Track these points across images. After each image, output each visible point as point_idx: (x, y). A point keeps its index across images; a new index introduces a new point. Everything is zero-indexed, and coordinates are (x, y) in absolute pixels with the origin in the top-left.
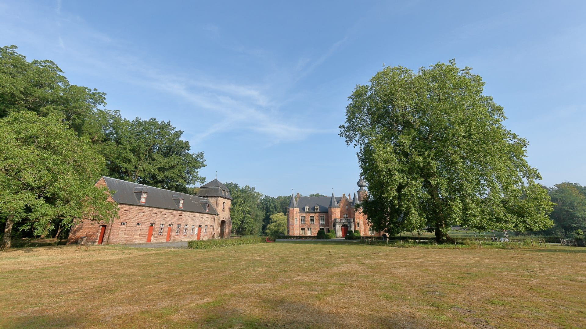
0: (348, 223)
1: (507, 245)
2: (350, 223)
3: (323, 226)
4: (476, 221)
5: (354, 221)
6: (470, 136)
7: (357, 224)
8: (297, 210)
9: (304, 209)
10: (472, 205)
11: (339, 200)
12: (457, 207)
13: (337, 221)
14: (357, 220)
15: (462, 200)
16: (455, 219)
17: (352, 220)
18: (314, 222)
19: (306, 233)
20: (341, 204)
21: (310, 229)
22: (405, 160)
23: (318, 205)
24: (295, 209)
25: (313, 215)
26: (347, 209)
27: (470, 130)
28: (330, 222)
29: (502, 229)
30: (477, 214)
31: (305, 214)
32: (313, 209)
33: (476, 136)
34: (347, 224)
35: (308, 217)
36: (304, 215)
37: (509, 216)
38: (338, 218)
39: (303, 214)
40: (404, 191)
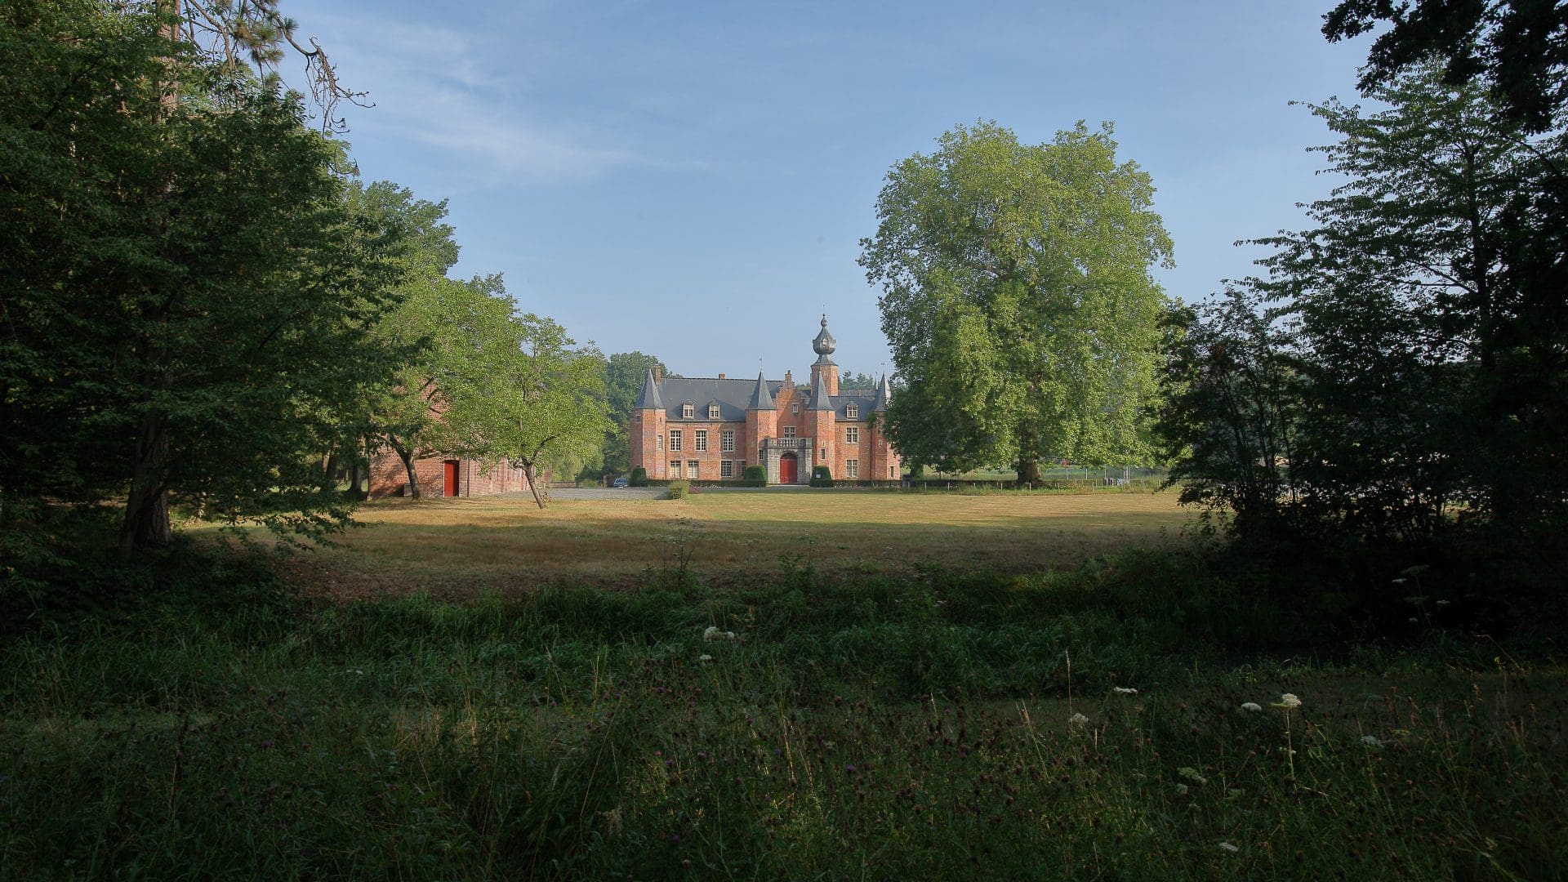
0: (800, 448)
1: (1127, 488)
2: (803, 448)
3: (730, 455)
4: (1093, 451)
5: (815, 446)
6: (1113, 314)
7: (819, 453)
8: (661, 413)
9: (679, 412)
10: (1092, 426)
11: (775, 389)
12: (1071, 428)
13: (770, 443)
14: (821, 443)
15: (1080, 417)
16: (1066, 449)
17: (809, 443)
18: (707, 447)
19: (685, 474)
20: (782, 401)
21: (694, 464)
22: (1000, 342)
23: (718, 403)
24: (658, 411)
25: (704, 427)
26: (796, 414)
27: (1114, 305)
28: (753, 445)
29: (1124, 463)
30: (1097, 440)
31: (681, 425)
32: (705, 412)
33: (1123, 315)
34: (796, 451)
35: (690, 433)
36: (679, 427)
37: (1139, 443)
38: (772, 436)
39: (678, 425)
40: (999, 402)
